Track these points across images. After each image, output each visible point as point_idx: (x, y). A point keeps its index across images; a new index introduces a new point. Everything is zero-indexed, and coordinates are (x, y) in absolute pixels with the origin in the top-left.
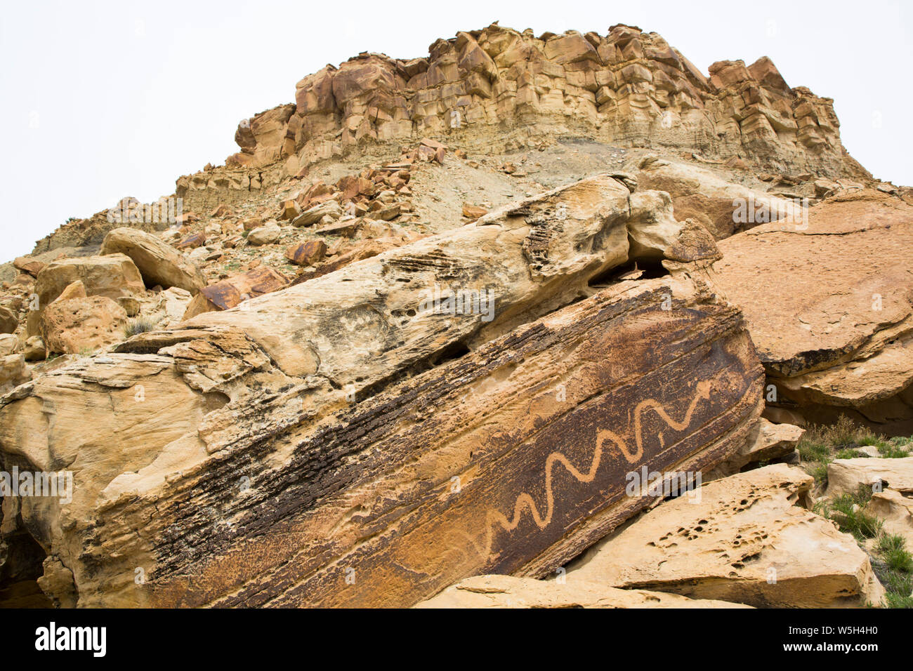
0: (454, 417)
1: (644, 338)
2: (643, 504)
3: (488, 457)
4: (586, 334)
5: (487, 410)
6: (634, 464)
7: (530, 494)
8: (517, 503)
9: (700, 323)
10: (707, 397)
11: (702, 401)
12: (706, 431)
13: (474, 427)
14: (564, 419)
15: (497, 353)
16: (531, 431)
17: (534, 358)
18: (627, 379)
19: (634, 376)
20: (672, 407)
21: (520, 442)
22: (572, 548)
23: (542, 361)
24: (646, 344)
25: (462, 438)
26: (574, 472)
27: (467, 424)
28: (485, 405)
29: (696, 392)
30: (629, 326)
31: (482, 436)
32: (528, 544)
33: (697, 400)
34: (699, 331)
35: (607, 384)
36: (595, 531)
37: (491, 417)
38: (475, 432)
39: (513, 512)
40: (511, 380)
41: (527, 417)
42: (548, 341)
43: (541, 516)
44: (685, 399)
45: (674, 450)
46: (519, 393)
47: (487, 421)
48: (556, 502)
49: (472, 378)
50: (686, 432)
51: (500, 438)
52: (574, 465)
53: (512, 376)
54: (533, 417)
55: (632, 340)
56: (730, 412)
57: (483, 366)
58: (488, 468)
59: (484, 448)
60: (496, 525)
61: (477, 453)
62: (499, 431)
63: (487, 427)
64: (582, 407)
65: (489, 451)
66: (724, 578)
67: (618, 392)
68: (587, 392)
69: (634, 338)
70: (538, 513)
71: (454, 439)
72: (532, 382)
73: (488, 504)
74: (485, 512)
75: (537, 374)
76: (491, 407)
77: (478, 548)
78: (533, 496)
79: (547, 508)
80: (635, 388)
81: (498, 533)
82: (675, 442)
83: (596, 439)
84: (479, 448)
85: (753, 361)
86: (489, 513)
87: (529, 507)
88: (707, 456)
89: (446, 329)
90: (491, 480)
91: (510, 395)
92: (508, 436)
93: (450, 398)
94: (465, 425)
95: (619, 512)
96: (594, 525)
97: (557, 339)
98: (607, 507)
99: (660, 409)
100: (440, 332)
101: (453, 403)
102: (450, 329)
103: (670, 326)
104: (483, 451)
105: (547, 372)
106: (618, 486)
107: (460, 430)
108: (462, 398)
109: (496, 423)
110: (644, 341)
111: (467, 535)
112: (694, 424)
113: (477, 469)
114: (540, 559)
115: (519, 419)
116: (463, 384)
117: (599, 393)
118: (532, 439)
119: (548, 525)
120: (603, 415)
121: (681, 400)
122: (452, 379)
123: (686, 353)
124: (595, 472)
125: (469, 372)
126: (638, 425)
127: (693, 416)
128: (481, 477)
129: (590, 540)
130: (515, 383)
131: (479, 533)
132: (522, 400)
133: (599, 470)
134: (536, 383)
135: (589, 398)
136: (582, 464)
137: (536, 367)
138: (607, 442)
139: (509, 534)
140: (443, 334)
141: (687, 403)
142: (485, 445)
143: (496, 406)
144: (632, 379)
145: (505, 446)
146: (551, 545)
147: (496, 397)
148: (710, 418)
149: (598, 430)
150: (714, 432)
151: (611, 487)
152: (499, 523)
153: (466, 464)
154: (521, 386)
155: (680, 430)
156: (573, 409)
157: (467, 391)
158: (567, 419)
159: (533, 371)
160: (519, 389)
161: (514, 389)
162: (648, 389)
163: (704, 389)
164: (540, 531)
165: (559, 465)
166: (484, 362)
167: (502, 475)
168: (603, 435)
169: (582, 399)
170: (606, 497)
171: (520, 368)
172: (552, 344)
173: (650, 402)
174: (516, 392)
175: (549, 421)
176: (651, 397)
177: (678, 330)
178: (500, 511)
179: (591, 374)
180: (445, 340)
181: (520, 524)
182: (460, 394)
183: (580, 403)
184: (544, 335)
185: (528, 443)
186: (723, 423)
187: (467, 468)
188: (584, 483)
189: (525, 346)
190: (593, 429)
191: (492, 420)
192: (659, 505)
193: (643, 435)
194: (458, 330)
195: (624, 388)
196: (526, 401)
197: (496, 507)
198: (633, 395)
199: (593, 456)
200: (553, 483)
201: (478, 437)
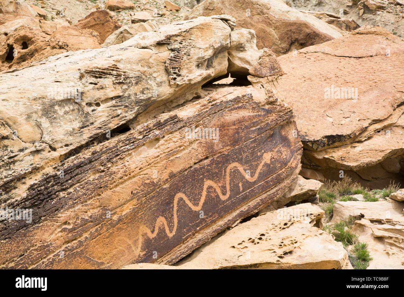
0: (123, 170)
1: (234, 125)
2: (228, 224)
3: (142, 194)
4: (201, 122)
5: (142, 166)
6: (224, 201)
7: (165, 217)
8: (157, 222)
9: (268, 117)
10: (269, 162)
11: (266, 165)
12: (267, 182)
13: (134, 177)
14: (186, 173)
15: (149, 132)
16: (167, 180)
17: (170, 135)
18: (223, 150)
19: (228, 148)
20: (248, 168)
21: (160, 186)
22: (186, 249)
23: (175, 137)
24: (236, 129)
25: (127, 183)
26: (190, 205)
27: (130, 175)
28: (141, 163)
29: (262, 159)
30: (227, 118)
31: (138, 182)
32: (162, 247)
33: (263, 163)
34: (267, 122)
35: (211, 152)
36: (200, 240)
37: (144, 170)
38: (134, 180)
39: (154, 227)
40: (156, 148)
41: (165, 171)
42: (180, 125)
43: (170, 230)
44: (256, 163)
45: (248, 193)
46: (160, 156)
47: (142, 173)
48: (179, 222)
49: (133, 147)
50: (255, 183)
51: (149, 183)
52: (190, 200)
53: (157, 146)
54: (168, 171)
55: (228, 126)
56: (281, 172)
57: (140, 139)
58: (142, 201)
59: (139, 189)
60: (144, 235)
61: (135, 192)
62: (148, 179)
63: (141, 176)
64: (197, 166)
65: (142, 191)
66: (273, 263)
67: (218, 157)
68: (200, 157)
69: (229, 125)
70: (168, 228)
71: (122, 183)
72: (169, 150)
73: (140, 223)
74: (138, 227)
75: (172, 145)
76: (144, 165)
77: (133, 248)
78: (166, 218)
79: (174, 226)
80: (228, 155)
81: (145, 240)
82: (249, 189)
83: (203, 185)
84: (136, 189)
85: (296, 140)
86: (141, 228)
87: (163, 225)
88: (266, 198)
89: (119, 115)
90: (143, 208)
91: (155, 158)
92: (153, 182)
93: (120, 159)
94: (128, 175)
95: (214, 229)
96: (199, 236)
97: (185, 125)
98: (207, 226)
99: (241, 169)
100: (115, 117)
101: (122, 161)
102: (121, 116)
103: (250, 118)
104: (139, 191)
105: (178, 144)
106: (214, 213)
107: (126, 178)
108: (127, 158)
109: (147, 174)
110: (234, 127)
111: (128, 240)
112: (260, 178)
113: (135, 201)
114: (168, 255)
115: (160, 172)
116: (128, 150)
117: (207, 158)
118: (167, 185)
119: (174, 236)
120: (208, 171)
121: (254, 163)
122: (122, 147)
123: (258, 135)
124: (202, 205)
125: (132, 143)
126: (228, 178)
127: (260, 173)
128: (137, 206)
129: (197, 245)
130: (158, 150)
131: (134, 239)
132: (162, 161)
133: (204, 204)
134: (171, 151)
135: (201, 161)
136: (195, 200)
137: (171, 141)
138: (210, 187)
139: (151, 240)
140: (116, 118)
141: (257, 166)
142: (140, 187)
143: (147, 164)
144: (226, 150)
145: (152, 188)
146: (175, 247)
147: (147, 159)
148: (269, 174)
149: (205, 180)
150: (271, 183)
151: (210, 214)
152: (146, 234)
153: (128, 198)
154: (162, 152)
155: (252, 181)
156: (191, 167)
157: (130, 154)
158: (188, 173)
159: (169, 143)
160: (161, 154)
161: (158, 154)
162: (235, 156)
163: (267, 157)
164: (169, 239)
165: (182, 200)
166: (141, 137)
167: (149, 206)
168: (208, 183)
169: (197, 161)
170: (207, 220)
171: (162, 141)
172: (182, 127)
173: (236, 164)
174: (159, 156)
175: (177, 174)
176: (237, 161)
177: (254, 121)
178: (147, 226)
179: (203, 146)
180: (118, 122)
181: (158, 234)
182: (126, 156)
183: (195, 164)
184: (177, 122)
185: (164, 187)
186: (276, 178)
187: (129, 201)
188: (196, 211)
189: (166, 128)
190: (202, 179)
191: (145, 172)
192: (237, 225)
193: (230, 184)
194: (126, 117)
195: (221, 155)
196: (164, 162)
197: (145, 224)
198: (226, 160)
199: (201, 195)
200: (178, 211)
201: (136, 182)
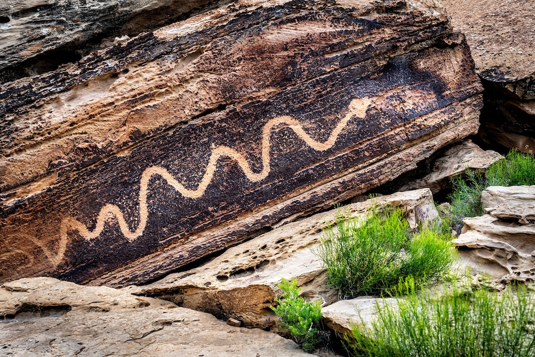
0: (36, 125)
1: (286, 49)
2: (262, 224)
3: (69, 166)
4: (209, 45)
5: (75, 120)
6: (255, 183)
7: (119, 206)
8: (100, 213)
9: (371, 34)
10: (363, 115)
11: (355, 120)
12: (357, 152)
13: (58, 137)
14: (171, 133)
15: (96, 62)
16: (125, 144)
17: (139, 68)
18: (259, 94)
19: (268, 91)
20: (314, 126)
21: (110, 154)
22: (168, 261)
23: (148, 72)
24: (289, 57)
25: (42, 147)
26: (178, 187)
27: (49, 133)
28: (74, 115)
29: (347, 109)
30: (270, 37)
31: (65, 146)
32: (112, 254)
33: (348, 117)
34: (367, 44)
35: (230, 97)
36: (198, 248)
37: (79, 127)
38: (59, 142)
39: (95, 222)
40: (110, 91)
41: (123, 129)
42: (158, 51)
43: (130, 228)
44: (332, 117)
45: (311, 172)
46: (116, 104)
47: (75, 132)
48: (151, 215)
49: (62, 88)
50: (329, 152)
51: (86, 149)
52: (179, 180)
53: (111, 87)
54: (129, 128)
55: (270, 52)
56: (392, 133)
57: (76, 75)
58: (68, 178)
59: (66, 157)
60: (72, 233)
61: (56, 162)
62: (87, 142)
63: (72, 137)
64: (198, 122)
65: (71, 161)
67: (245, 107)
68: (203, 106)
69: (273, 50)
70: (126, 225)
71: (32, 146)
72: (133, 93)
73: (63, 213)
74: (60, 220)
75: (141, 86)
76: (80, 118)
77: (47, 253)
78: (121, 208)
79: (139, 221)
80: (268, 103)
81: (74, 241)
82: (314, 163)
83: (210, 155)
84: (60, 158)
86: (65, 221)
87: (115, 217)
88: (353, 179)
89: (43, 37)
90: (70, 189)
91: (104, 106)
92: (96, 147)
93: (34, 107)
94: (47, 134)
95: (231, 230)
96: (199, 241)
97: (169, 49)
98: (215, 225)
99: (297, 128)
100: (36, 40)
101: (38, 112)
102: (47, 37)
103: (324, 37)
104: (64, 161)
105: (152, 84)
106: (232, 203)
107: (40, 138)
108: (49, 107)
109: (85, 133)
110: (286, 53)
111: (35, 240)
112: (338, 146)
113: (54, 178)
114: (126, 269)
115: (113, 131)
116: (52, 93)
117: (221, 108)
118: (126, 152)
119: (139, 238)
120: (221, 130)
121: (327, 118)
122: (41, 88)
123: (341, 68)
124: (205, 188)
125: (60, 81)
126: (266, 143)
127: (341, 136)
128: (58, 185)
129: (190, 256)
130: (113, 93)
131: (50, 238)
132: (119, 111)
133: (209, 187)
134: (139, 94)
135: (209, 111)
136: (189, 180)
137: (141, 78)
138: (224, 159)
139: (88, 243)
140: (38, 42)
141: (334, 123)
142: (68, 154)
143: (87, 116)
144: (264, 94)
145: (92, 157)
146: (143, 256)
147: (88, 108)
148: (362, 139)
149: (213, 146)
150: (367, 154)
151: (223, 204)
152: (76, 232)
153: (42, 172)
154: (119, 97)
155: (321, 150)
156: (186, 123)
157: (57, 100)
158: (174, 133)
159: (137, 82)
160: (117, 100)
161: (111, 101)
162: (284, 105)
163: (359, 107)
164: (128, 242)
165: (159, 179)
166: (78, 72)
167: (84, 185)
168: (219, 152)
169: (197, 113)
170: (216, 214)
171: (122, 78)
172: (162, 54)
173: (285, 119)
174: (113, 103)
175: (149, 133)
176: (287, 114)
177: (335, 41)
178: (78, 219)
179: (210, 87)
180: (39, 48)
181: (103, 234)
182: (48, 103)
183: (194, 118)
184: (153, 45)
185: (121, 155)
186: (379, 145)
187: (42, 176)
188: (190, 199)
189: (130, 56)
190: (207, 145)
191: (80, 130)
192: (283, 225)
193: (271, 154)
194: (57, 39)
195: (253, 103)
196: (125, 112)
197: (74, 215)
198: (263, 110)
199: (204, 173)
200: (149, 197)
201: (60, 147)
